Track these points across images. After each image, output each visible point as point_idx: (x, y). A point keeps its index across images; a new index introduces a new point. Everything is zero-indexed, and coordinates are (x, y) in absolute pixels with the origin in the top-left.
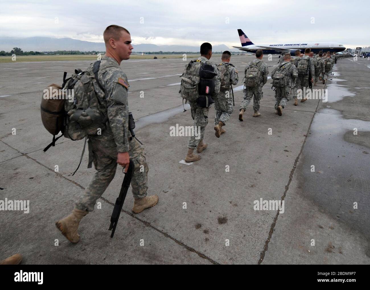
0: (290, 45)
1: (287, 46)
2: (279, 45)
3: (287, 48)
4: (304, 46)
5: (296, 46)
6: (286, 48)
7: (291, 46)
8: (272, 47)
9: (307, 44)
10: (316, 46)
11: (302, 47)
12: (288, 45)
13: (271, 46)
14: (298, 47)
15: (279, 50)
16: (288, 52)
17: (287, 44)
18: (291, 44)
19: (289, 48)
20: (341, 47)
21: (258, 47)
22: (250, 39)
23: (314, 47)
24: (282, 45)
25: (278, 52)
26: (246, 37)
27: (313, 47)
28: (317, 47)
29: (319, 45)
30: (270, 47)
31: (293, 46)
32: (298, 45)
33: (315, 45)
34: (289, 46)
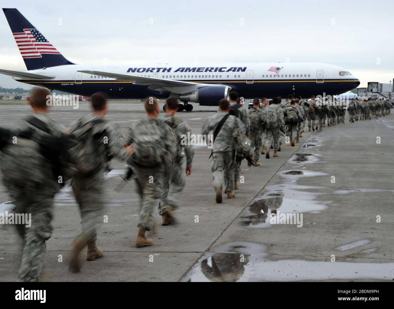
0: (194, 70)
1: (184, 74)
2: (159, 70)
3: (187, 79)
4: (236, 73)
5: (213, 73)
6: (183, 79)
7: (195, 73)
8: (136, 74)
9: (245, 69)
10: (273, 73)
11: (232, 76)
12: (188, 70)
13: (134, 71)
14: (219, 78)
15: (161, 87)
16: (190, 93)
17: (186, 66)
18: (197, 66)
19: (191, 79)
20: (346, 77)
21: (90, 75)
22: (54, 47)
23: (269, 78)
24: (169, 70)
25: (158, 92)
26: (39, 37)
27: (265, 78)
28: (277, 78)
29: (281, 73)
30: (131, 74)
31: (204, 73)
32: (220, 70)
33: (271, 70)
34: (191, 73)
